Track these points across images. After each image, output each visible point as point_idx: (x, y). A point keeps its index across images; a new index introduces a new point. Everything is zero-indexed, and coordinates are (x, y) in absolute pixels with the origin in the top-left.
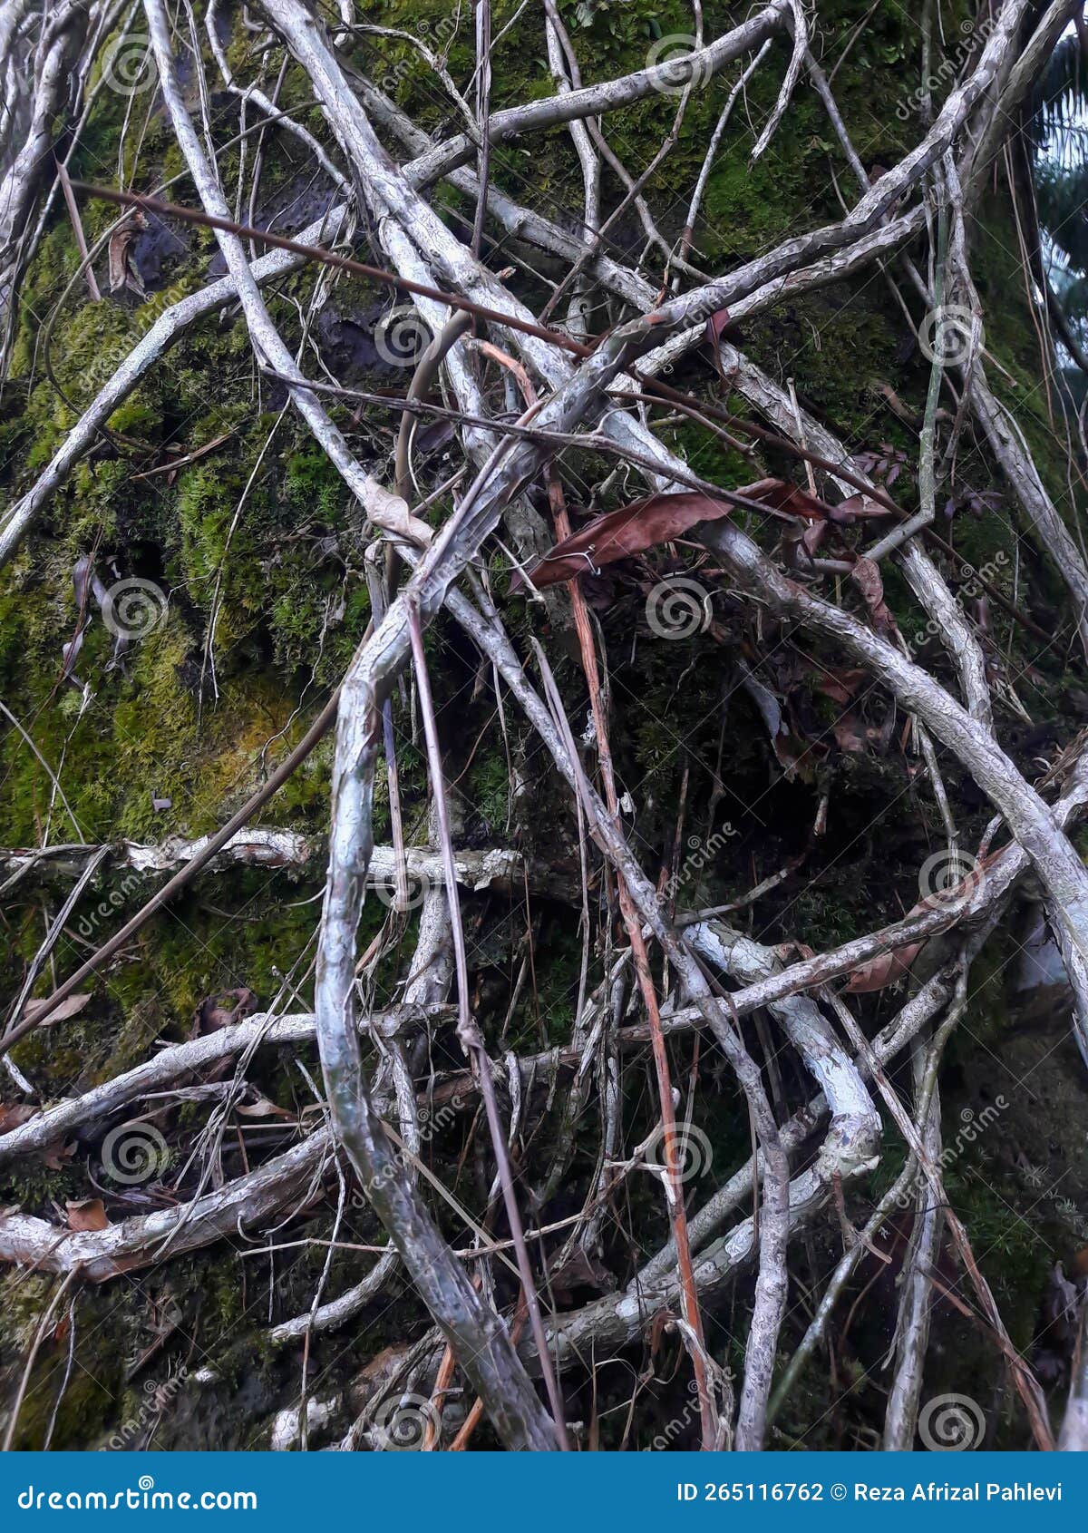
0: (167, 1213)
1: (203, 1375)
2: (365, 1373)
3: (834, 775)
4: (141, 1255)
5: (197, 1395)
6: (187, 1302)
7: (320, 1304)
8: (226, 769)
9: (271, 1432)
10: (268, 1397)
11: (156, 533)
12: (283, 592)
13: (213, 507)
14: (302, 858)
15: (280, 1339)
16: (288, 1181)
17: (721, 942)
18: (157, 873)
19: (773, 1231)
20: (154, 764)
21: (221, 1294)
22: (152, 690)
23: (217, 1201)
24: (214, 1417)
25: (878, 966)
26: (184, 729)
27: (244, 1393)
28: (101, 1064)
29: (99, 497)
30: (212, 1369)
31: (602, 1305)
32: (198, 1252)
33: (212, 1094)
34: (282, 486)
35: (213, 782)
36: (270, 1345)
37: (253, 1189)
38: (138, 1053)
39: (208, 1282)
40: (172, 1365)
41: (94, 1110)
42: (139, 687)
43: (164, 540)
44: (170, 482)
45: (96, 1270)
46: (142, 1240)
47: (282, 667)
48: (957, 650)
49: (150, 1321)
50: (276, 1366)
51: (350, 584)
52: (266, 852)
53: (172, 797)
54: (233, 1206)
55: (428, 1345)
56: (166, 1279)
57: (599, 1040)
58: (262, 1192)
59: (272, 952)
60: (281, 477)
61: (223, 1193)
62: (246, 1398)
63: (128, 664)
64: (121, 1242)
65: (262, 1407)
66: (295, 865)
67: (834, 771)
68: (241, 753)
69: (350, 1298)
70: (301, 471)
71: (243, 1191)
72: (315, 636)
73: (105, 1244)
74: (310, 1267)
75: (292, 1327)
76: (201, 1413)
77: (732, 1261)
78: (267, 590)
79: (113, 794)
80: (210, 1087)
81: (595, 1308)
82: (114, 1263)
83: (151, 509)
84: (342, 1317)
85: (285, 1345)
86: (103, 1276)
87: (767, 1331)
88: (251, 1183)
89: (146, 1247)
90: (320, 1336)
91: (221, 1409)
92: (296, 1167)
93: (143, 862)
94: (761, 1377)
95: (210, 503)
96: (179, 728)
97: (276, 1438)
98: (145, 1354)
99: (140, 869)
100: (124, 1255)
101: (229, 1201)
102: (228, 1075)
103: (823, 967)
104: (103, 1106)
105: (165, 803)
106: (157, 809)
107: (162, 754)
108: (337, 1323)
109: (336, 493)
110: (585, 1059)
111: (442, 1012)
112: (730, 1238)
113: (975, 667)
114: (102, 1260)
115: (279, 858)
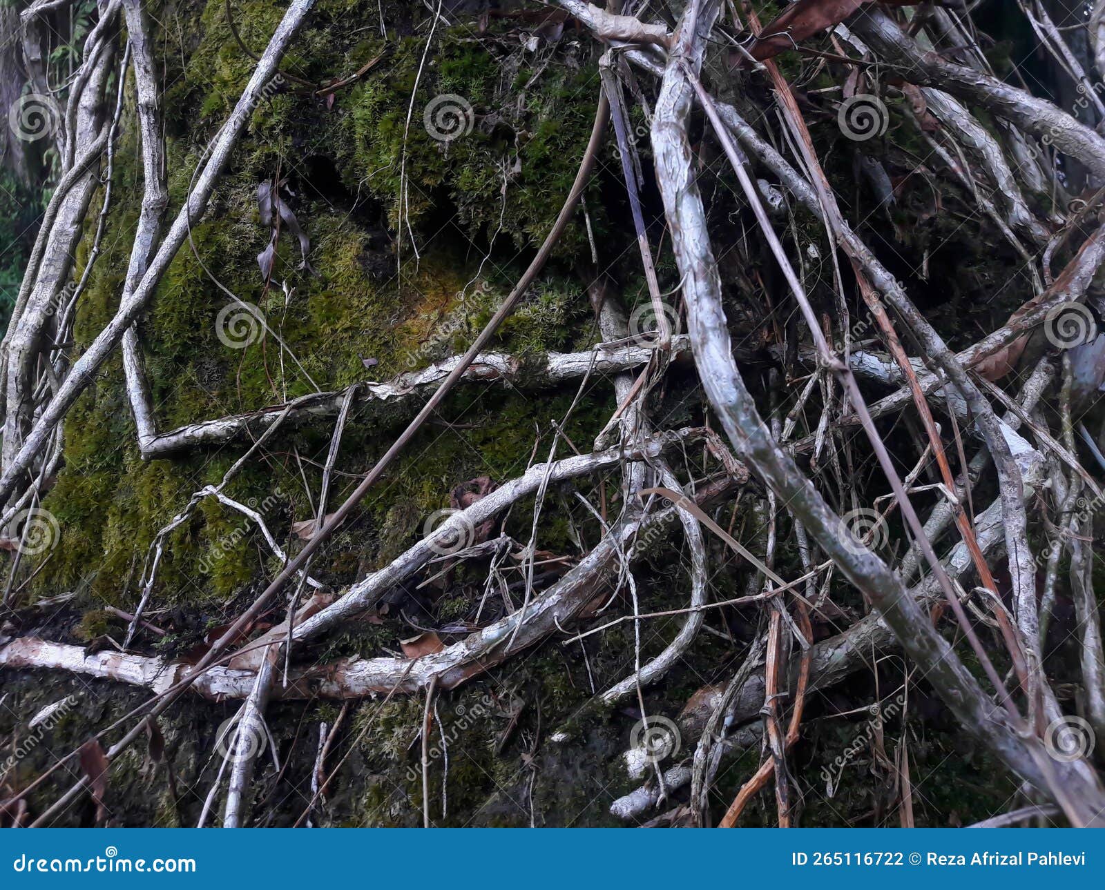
0: (497, 625)
1: (557, 737)
2: (686, 711)
3: (930, 233)
4: (484, 660)
5: (559, 752)
6: (524, 692)
7: (641, 666)
8: (415, 329)
9: (626, 766)
10: (611, 745)
11: (326, 149)
12: (464, 161)
13: (384, 111)
14: (513, 370)
15: (611, 699)
16: (587, 584)
17: (881, 360)
18: (399, 398)
19: (1016, 523)
20: (351, 337)
21: (550, 679)
22: (335, 282)
23: (537, 608)
24: (578, 764)
25: (999, 360)
26: (370, 308)
27: (591, 746)
28: (374, 557)
29: (272, 128)
30: (564, 732)
31: (865, 623)
32: (526, 651)
33: (485, 550)
34: (436, 86)
35: (407, 340)
36: (604, 706)
37: (561, 594)
38: (407, 539)
39: (537, 672)
40: (526, 739)
41: (404, 572)
42: (325, 282)
43: (335, 154)
44: (329, 107)
45: (448, 679)
46: (484, 647)
47: (468, 226)
48: (978, 145)
49: (499, 711)
50: (611, 721)
51: (521, 144)
52: (484, 369)
53: (377, 356)
54: (549, 609)
55: (749, 669)
56: (504, 677)
57: (827, 428)
58: (568, 595)
59: (497, 448)
60: (434, 80)
61: (540, 602)
62: (594, 749)
63: (312, 264)
64: (467, 652)
65: (609, 752)
66: (508, 375)
67: (930, 230)
68: (423, 316)
69: (669, 654)
70: (450, 72)
71: (554, 597)
72: (496, 192)
73: (453, 657)
74: (611, 650)
75: (621, 688)
76: (565, 763)
77: (959, 571)
78: (445, 165)
79: (325, 363)
80: (484, 545)
81: (859, 626)
82: (462, 671)
83: (319, 131)
84: (664, 669)
85: (615, 703)
86: (454, 683)
87: (1028, 594)
88: (559, 590)
89: (488, 651)
90: (648, 688)
91: (580, 759)
92: (591, 573)
93: (384, 394)
94: (1032, 626)
95: (381, 107)
96: (366, 307)
97: (631, 769)
98: (503, 735)
99: (384, 398)
100: (468, 663)
101: (546, 606)
102: (494, 534)
103: (981, 351)
104: (410, 567)
105: (372, 361)
106: (367, 366)
107: (358, 328)
108: (660, 675)
109: (482, 85)
110: (819, 444)
111: (691, 433)
112: (952, 556)
113: (996, 154)
114: (451, 670)
115: (495, 372)
